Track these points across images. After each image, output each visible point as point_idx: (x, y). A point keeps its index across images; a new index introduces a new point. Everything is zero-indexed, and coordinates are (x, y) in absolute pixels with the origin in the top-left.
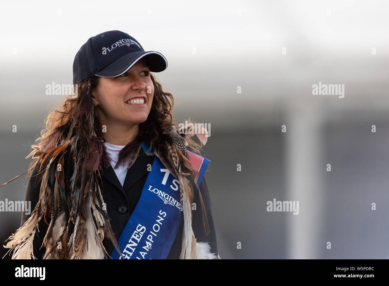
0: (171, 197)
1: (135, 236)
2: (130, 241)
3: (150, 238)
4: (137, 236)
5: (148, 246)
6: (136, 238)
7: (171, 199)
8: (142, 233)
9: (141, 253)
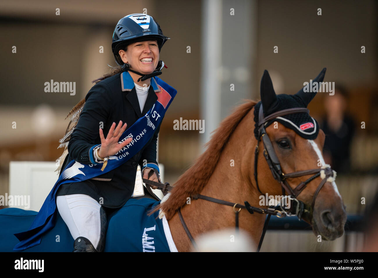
0: (150, 122)
1: (126, 139)
7: (150, 123)
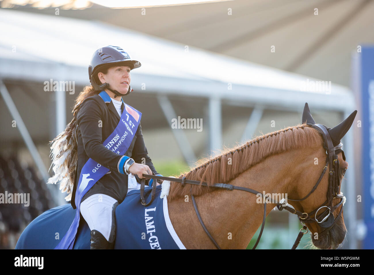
2: (112, 141)
3: (120, 142)
4: (116, 139)
5: (118, 145)
6: (115, 140)
8: (118, 139)
9: (115, 147)
